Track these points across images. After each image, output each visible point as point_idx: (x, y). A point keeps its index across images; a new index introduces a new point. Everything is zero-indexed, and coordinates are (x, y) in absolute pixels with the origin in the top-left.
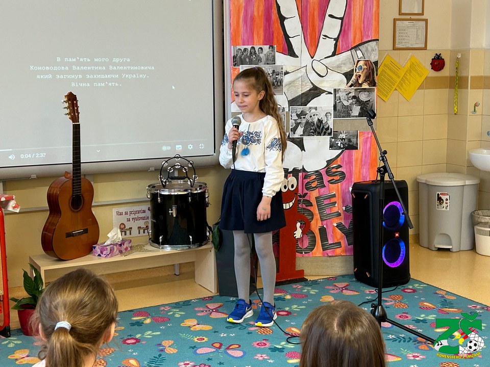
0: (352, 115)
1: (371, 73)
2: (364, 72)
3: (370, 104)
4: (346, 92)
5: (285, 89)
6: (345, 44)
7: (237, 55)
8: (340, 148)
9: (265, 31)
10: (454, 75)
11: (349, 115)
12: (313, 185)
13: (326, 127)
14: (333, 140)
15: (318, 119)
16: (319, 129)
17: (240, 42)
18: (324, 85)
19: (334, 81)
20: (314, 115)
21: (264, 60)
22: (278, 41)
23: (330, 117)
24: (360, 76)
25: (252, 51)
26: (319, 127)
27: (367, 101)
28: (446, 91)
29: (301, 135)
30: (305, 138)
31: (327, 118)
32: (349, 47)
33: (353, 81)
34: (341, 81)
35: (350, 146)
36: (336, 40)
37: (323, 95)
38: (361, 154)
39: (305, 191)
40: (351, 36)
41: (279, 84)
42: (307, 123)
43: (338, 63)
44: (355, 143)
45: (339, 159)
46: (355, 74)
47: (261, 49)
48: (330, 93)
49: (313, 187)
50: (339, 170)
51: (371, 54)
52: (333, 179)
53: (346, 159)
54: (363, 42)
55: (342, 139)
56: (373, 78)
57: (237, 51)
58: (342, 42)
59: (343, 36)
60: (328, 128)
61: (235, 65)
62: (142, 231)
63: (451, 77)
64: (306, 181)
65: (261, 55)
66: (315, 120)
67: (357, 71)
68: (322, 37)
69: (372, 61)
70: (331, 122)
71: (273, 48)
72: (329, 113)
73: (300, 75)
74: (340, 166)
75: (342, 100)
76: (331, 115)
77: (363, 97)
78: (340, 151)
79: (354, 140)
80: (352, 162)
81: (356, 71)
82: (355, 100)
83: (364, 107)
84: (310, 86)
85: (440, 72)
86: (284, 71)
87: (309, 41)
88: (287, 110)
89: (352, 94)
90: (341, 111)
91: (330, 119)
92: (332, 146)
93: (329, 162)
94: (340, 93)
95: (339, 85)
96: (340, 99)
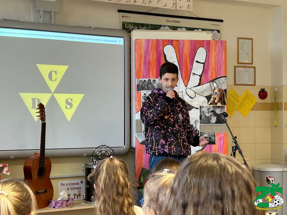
0: (211, 122)
2: (218, 96)
4: (207, 108)
6: (206, 79)
7: (139, 84)
9: (157, 70)
11: (209, 122)
13: (195, 130)
17: (142, 76)
18: (193, 103)
19: (200, 101)
21: (156, 87)
23: (197, 123)
24: (216, 98)
28: (269, 112)
31: (196, 124)
32: (208, 80)
33: (211, 101)
34: (204, 101)
35: (211, 142)
36: (201, 76)
37: (193, 110)
38: (218, 147)
40: (210, 74)
43: (202, 90)
45: (204, 149)
46: (212, 97)
47: (155, 80)
53: (208, 150)
54: (217, 77)
55: (206, 137)
56: (224, 100)
57: (140, 82)
58: (204, 77)
59: (205, 74)
62: (76, 197)
63: (271, 103)
65: (155, 85)
68: (192, 74)
70: (198, 127)
72: (197, 121)
75: (205, 113)
76: (198, 122)
77: (218, 111)
79: (213, 138)
81: (213, 95)
82: (213, 113)
83: (219, 117)
85: (264, 100)
87: (184, 76)
89: (211, 109)
90: (205, 120)
91: (197, 125)
94: (203, 108)
95: (203, 104)
96: (204, 113)
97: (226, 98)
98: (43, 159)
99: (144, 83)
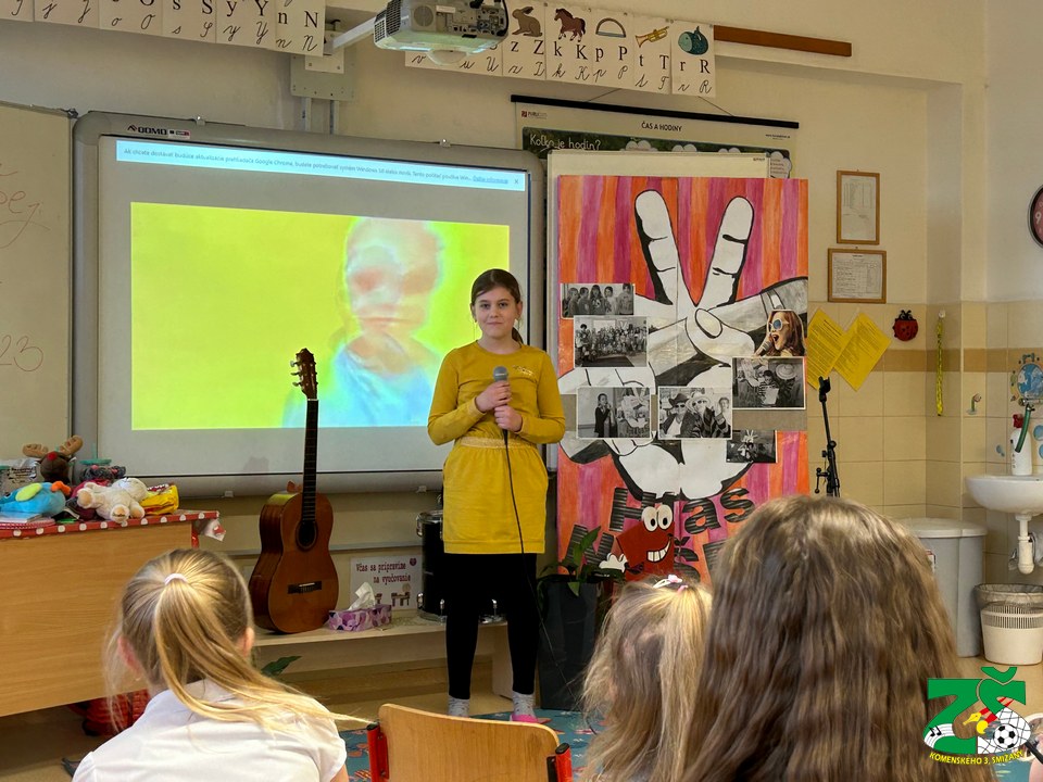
0: (765, 402)
1: (796, 333)
2: (784, 332)
3: (795, 384)
4: (754, 363)
5: (649, 358)
6: (750, 284)
7: (569, 299)
8: (744, 460)
9: (617, 259)
10: (935, 347)
11: (759, 403)
12: (699, 523)
13: (720, 423)
14: (733, 445)
15: (707, 409)
16: (707, 425)
17: (575, 275)
18: (716, 351)
19: (733, 345)
20: (700, 402)
21: (614, 307)
22: (638, 277)
23: (726, 405)
24: (777, 338)
25: (595, 292)
26: (708, 422)
27: (788, 381)
28: (921, 376)
29: (677, 436)
30: (684, 441)
31: (722, 407)
32: (757, 289)
33: (765, 346)
34: (745, 345)
35: (762, 456)
36: (737, 276)
37: (715, 368)
38: (780, 472)
39: (685, 534)
40: (761, 270)
41: (640, 348)
42: (688, 415)
43: (739, 316)
44: (770, 451)
45: (743, 478)
46: (768, 333)
47: (610, 289)
48: (726, 365)
49: (700, 528)
50: (744, 497)
51: (795, 301)
52: (734, 514)
53: (756, 478)
55: (748, 444)
56: (800, 341)
57: (569, 292)
59: (748, 271)
60: (724, 425)
61: (565, 315)
62: (398, 601)
63: (928, 352)
64: (686, 516)
65: (610, 300)
66: (702, 411)
67: (773, 329)
68: (712, 271)
69: (798, 313)
70: (728, 415)
71: (629, 287)
72: (726, 399)
73: (675, 334)
74: (745, 492)
75: (747, 377)
76: (728, 402)
77: (783, 373)
78: (745, 465)
79: (768, 447)
80: (766, 484)
81: (770, 328)
82: (770, 378)
83: (785, 390)
84: (692, 353)
85: (910, 342)
86: (648, 326)
87: (690, 277)
88: (652, 392)
89: (765, 368)
90: (745, 395)
91: (726, 410)
92: (732, 456)
93: (726, 484)
94: (743, 365)
95: (742, 353)
96: (744, 376)
97: (806, 336)
98: (310, 500)
99: (582, 297)
